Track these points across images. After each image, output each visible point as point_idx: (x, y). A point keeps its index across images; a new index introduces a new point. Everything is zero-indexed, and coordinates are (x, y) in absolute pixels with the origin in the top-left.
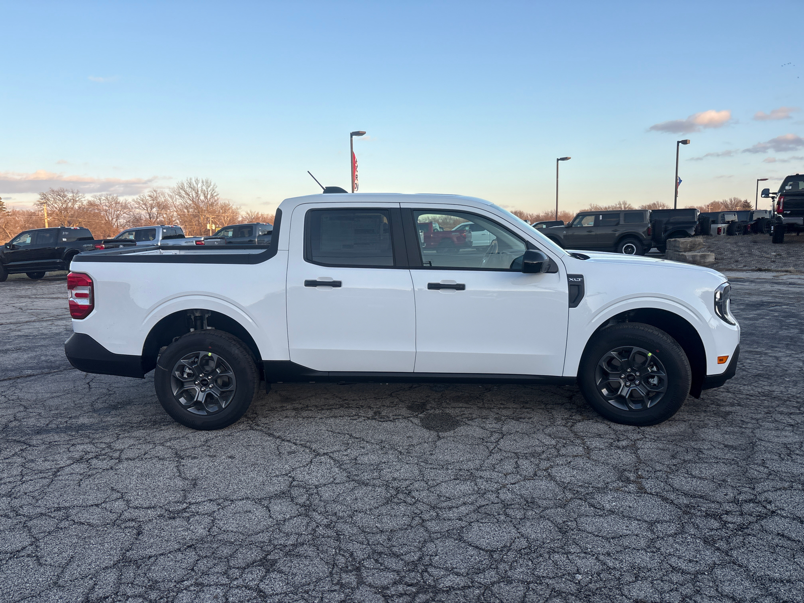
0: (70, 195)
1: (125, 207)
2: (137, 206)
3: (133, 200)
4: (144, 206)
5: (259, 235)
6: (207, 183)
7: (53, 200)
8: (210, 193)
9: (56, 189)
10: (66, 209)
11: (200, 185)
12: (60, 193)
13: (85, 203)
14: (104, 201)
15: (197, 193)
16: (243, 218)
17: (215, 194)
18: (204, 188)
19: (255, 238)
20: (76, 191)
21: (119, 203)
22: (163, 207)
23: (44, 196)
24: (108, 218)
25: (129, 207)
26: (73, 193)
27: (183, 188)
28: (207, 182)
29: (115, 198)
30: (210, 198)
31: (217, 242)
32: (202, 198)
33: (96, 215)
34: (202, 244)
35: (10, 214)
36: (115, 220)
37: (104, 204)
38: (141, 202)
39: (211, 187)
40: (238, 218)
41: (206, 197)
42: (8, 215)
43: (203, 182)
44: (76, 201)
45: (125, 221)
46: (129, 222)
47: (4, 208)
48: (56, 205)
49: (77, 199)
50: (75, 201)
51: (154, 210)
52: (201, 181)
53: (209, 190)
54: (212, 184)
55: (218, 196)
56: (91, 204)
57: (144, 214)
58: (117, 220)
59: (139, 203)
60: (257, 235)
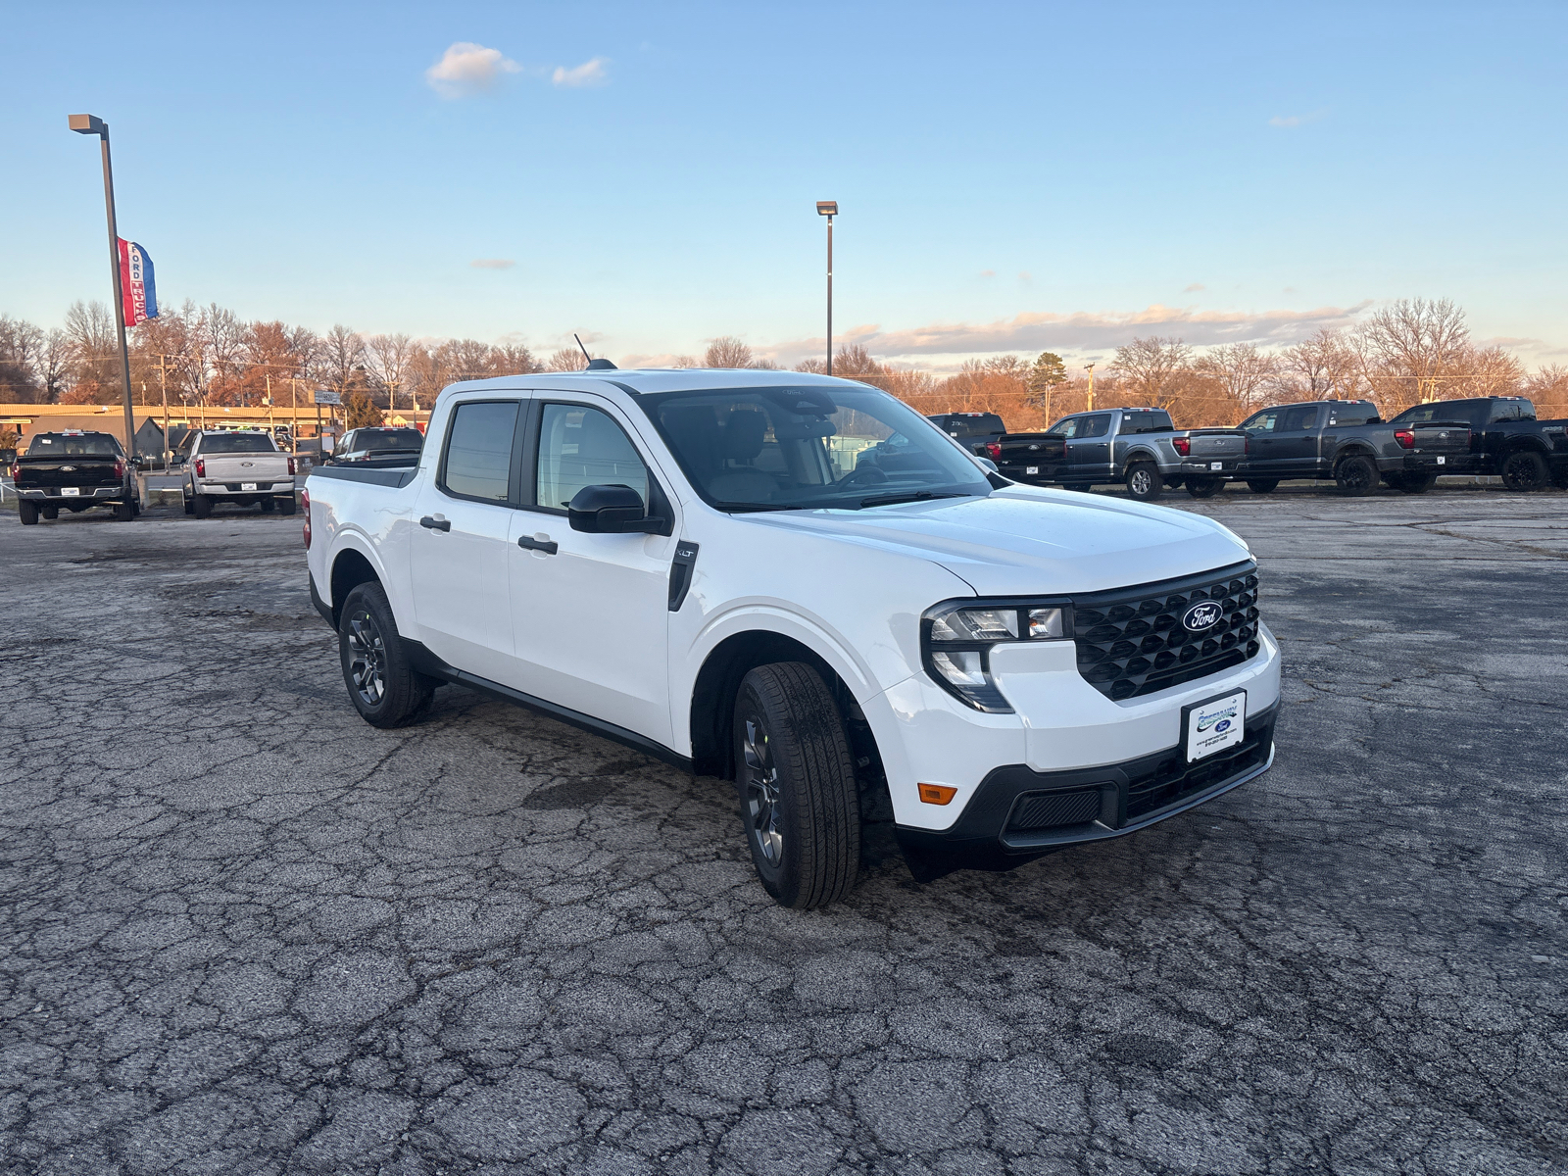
0: (1166, 349)
1: (1267, 367)
2: (1289, 363)
3: (1285, 353)
4: (1303, 364)
5: (1330, 427)
6: (1444, 309)
7: (1137, 358)
8: (1447, 330)
9: (1144, 339)
10: (1157, 375)
11: (1424, 315)
12: (1152, 347)
13: (1191, 362)
14: (1229, 357)
15: (1416, 333)
16: (1531, 382)
17: (1460, 331)
18: (1434, 320)
19: (1317, 431)
20: (1177, 340)
21: (1256, 360)
22: (1344, 363)
23: (1125, 353)
24: (1232, 390)
25: (1275, 367)
26: (1172, 343)
27: (1387, 323)
28: (1442, 307)
29: (1249, 350)
30: (1446, 342)
31: (1222, 440)
32: (1427, 341)
33: (1212, 384)
34: (1185, 444)
35: (1072, 385)
36: (1243, 393)
37: (1228, 363)
38: (1299, 356)
39: (1452, 316)
40: (1518, 383)
41: (1435, 339)
42: (1070, 388)
43: (1432, 307)
44: (1176, 359)
45: (1263, 395)
46: (1270, 395)
47: (1064, 375)
48: (1141, 369)
49: (1178, 355)
50: (1173, 359)
51: (1324, 371)
52: (1428, 304)
53: (1446, 323)
54: (1454, 309)
55: (1466, 337)
56: (1202, 365)
57: (1303, 381)
58: (1248, 393)
59: (1295, 357)
60: (1324, 426)
